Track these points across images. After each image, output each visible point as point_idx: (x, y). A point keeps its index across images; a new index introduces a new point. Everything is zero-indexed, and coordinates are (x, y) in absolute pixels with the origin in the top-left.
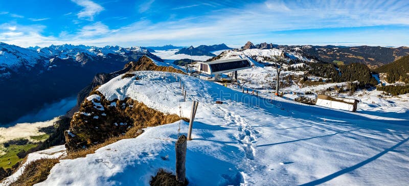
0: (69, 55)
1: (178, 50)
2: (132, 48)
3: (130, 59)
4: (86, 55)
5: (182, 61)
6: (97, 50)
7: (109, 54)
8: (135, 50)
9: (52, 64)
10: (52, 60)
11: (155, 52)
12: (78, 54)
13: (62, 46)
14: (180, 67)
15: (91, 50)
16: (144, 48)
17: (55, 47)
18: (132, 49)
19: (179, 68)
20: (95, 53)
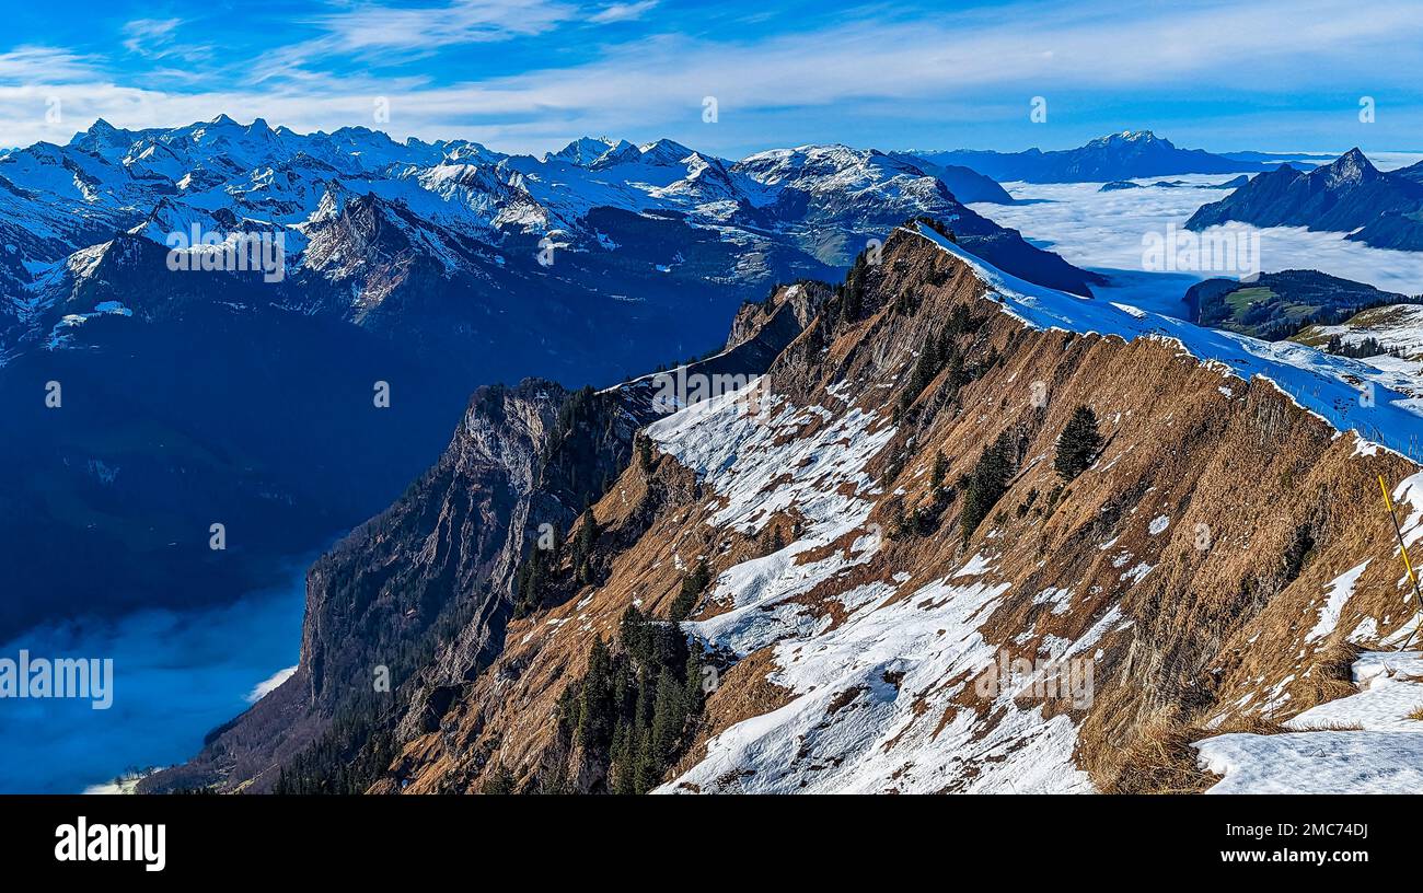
0: (245, 216)
1: (1212, 189)
2: (798, 157)
3: (785, 261)
4: (394, 218)
5: (1265, 295)
6: (489, 175)
7: (603, 218)
8: (830, 183)
9: (92, 293)
10: (89, 259)
11: (1005, 199)
12: (327, 208)
13: (183, 138)
14: (1247, 342)
15: (443, 172)
16: (913, 165)
17: (123, 139)
18: (800, 166)
19: (1241, 360)
20: (478, 203)
